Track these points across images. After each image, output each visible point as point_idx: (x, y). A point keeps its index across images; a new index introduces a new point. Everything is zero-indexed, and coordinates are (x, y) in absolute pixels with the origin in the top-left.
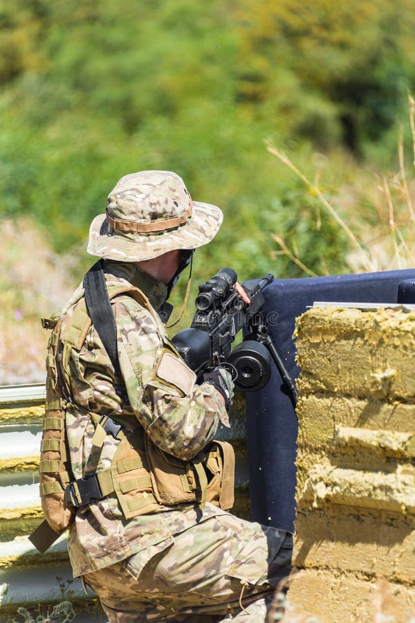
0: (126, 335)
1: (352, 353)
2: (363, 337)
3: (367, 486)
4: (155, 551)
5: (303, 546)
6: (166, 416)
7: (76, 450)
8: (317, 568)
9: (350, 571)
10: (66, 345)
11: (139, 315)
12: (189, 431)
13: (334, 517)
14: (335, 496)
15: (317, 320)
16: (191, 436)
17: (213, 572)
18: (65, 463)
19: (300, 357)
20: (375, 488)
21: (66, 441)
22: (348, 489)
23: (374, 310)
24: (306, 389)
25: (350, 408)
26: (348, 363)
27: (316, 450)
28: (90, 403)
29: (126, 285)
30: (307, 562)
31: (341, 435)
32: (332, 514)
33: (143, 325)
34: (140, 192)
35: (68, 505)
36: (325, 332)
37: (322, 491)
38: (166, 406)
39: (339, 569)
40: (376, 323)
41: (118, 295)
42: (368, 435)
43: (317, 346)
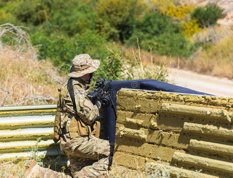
0: (76, 94)
1: (130, 101)
2: (133, 97)
3: (133, 133)
4: (77, 146)
5: (117, 146)
6: (86, 114)
7: (62, 121)
8: (120, 151)
9: (128, 152)
10: (62, 96)
11: (80, 90)
12: (91, 119)
13: (125, 139)
14: (125, 134)
15: (122, 93)
16: (91, 120)
17: (91, 151)
18: (59, 124)
19: (118, 101)
20: (135, 133)
21: (60, 119)
22: (128, 133)
23: (136, 91)
24: (119, 109)
25: (129, 114)
26: (129, 103)
27: (121, 123)
28: (66, 110)
29: (77, 82)
30: (118, 150)
31: (127, 120)
32: (124, 139)
33: (81, 92)
34: (78, 61)
35: (59, 134)
36: (124, 95)
37: (122, 133)
38: (86, 112)
39: (126, 152)
40: (136, 94)
41: (75, 85)
42: (133, 120)
43: (122, 99)
